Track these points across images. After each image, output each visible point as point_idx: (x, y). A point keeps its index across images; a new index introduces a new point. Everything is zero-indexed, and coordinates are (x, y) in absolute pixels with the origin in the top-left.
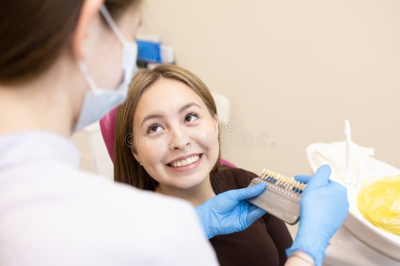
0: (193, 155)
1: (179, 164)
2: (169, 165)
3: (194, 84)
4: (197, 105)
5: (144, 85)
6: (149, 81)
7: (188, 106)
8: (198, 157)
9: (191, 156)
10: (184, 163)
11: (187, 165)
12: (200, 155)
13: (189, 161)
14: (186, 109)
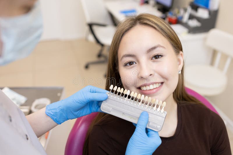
0: (156, 83)
1: (144, 88)
2: (139, 88)
3: (162, 29)
4: (162, 47)
5: (124, 30)
6: (128, 27)
7: (154, 48)
8: (160, 84)
9: (153, 84)
10: (148, 88)
11: (150, 90)
12: (162, 83)
13: (151, 87)
14: (152, 50)
